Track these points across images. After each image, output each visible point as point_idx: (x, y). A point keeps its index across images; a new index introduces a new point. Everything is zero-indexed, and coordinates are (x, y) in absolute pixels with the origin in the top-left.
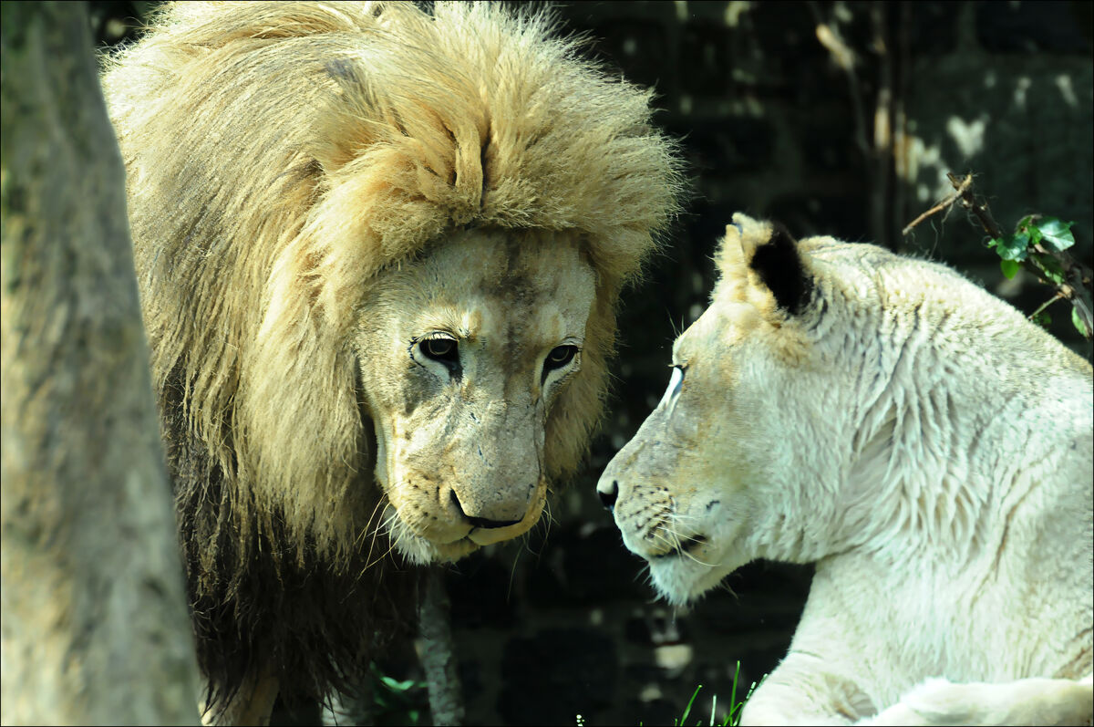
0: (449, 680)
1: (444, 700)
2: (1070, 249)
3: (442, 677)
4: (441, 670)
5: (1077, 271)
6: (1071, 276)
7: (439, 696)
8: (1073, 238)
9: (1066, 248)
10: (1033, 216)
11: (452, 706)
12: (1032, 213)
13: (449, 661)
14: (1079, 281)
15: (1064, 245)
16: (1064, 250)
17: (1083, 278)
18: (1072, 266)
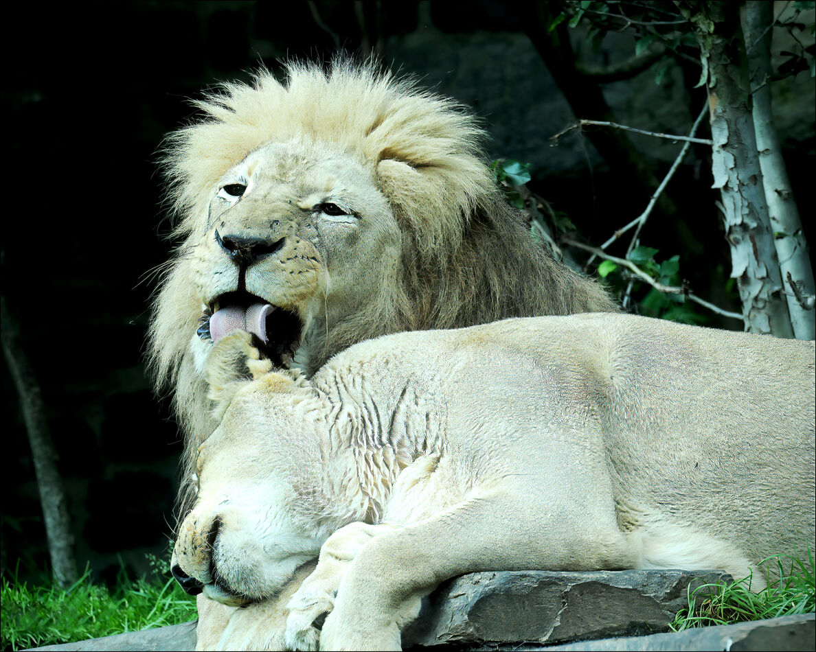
0: (61, 516)
1: (58, 532)
2: (527, 184)
3: (57, 515)
4: (56, 509)
5: (533, 200)
6: (528, 203)
7: (55, 527)
8: (529, 176)
9: (524, 183)
10: (499, 160)
11: (64, 535)
12: (498, 158)
13: (61, 502)
14: (534, 207)
15: (523, 181)
16: (524, 184)
17: (537, 205)
18: (529, 196)
